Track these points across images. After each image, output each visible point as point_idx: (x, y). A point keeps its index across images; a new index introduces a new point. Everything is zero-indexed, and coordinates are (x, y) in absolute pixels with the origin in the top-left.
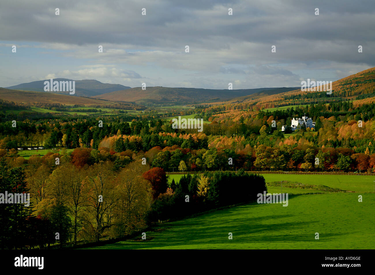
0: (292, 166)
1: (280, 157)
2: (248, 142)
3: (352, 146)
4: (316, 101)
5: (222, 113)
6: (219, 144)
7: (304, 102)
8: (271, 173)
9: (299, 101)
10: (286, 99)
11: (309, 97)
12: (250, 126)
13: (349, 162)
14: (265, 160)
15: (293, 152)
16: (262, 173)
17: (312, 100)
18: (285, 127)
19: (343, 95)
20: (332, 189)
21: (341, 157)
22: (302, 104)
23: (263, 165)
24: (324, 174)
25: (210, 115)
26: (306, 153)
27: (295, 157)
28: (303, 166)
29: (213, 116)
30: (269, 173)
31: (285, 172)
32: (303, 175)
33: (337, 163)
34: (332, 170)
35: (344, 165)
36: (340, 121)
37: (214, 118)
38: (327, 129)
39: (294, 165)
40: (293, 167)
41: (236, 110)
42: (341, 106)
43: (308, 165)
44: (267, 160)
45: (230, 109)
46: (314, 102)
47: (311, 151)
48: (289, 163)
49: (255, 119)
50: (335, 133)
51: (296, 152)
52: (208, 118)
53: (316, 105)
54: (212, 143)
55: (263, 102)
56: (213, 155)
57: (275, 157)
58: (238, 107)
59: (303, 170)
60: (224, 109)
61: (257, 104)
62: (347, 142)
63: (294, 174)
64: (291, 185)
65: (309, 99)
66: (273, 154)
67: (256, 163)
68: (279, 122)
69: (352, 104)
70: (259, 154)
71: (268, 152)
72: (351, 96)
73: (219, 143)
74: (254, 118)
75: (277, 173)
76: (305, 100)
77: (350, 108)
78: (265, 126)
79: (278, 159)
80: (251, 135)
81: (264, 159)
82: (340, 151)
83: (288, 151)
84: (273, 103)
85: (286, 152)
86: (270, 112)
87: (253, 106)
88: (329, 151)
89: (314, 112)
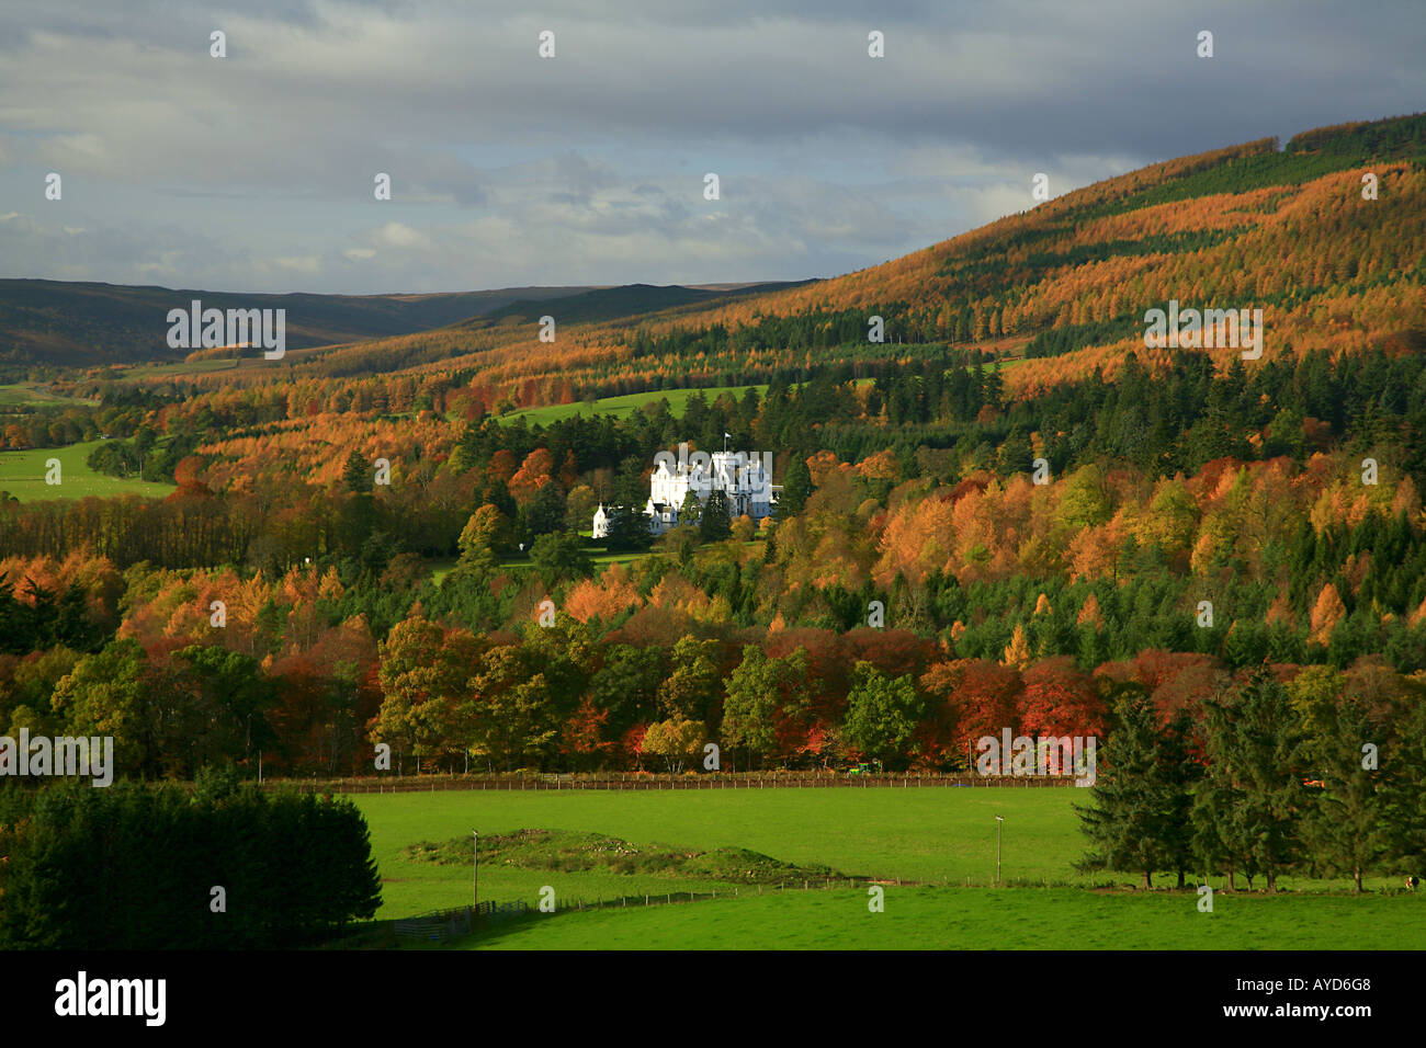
0: (593, 743)
1: (520, 689)
2: (359, 603)
3: (939, 619)
4: (809, 361)
5: (257, 434)
6: (181, 621)
7: (742, 371)
8: (466, 785)
9: (714, 364)
10: (639, 353)
11: (768, 342)
12: (403, 510)
13: (908, 711)
14: (432, 711)
15: (598, 656)
16: (347, 788)
17: (784, 360)
18: (608, 515)
19: (957, 333)
20: (788, 872)
21: (865, 681)
22: (730, 382)
23: (421, 741)
24: (768, 783)
25: (189, 443)
26: (676, 666)
27: (607, 688)
28: (653, 738)
29: (200, 450)
30: (453, 786)
31: (549, 777)
32: (654, 792)
33: (847, 716)
34: (818, 763)
35: (881, 727)
36: (916, 475)
37: (207, 460)
38: (822, 525)
39: (603, 739)
40: (599, 745)
41: (351, 415)
42: (940, 393)
43: (684, 731)
44: (445, 710)
45: (315, 409)
46: (799, 371)
47: (700, 653)
48: (573, 722)
49: (440, 466)
50: (863, 544)
51: (620, 659)
52: (173, 462)
53: (800, 390)
54: (140, 614)
55: (507, 367)
56: (114, 685)
57: (493, 688)
58: (363, 399)
59: (654, 763)
60: (275, 409)
61: (473, 384)
62: (919, 597)
63: (601, 786)
64: (561, 857)
65: (772, 352)
66: (483, 675)
67: (379, 729)
68: (583, 488)
69: (996, 380)
70: (403, 676)
71: (453, 661)
72: (1000, 335)
73: (182, 609)
74: (439, 462)
75: (504, 785)
76: (750, 360)
77: (986, 406)
78: (489, 506)
79: (514, 703)
80: (392, 563)
81: (427, 705)
82: (864, 649)
83: (573, 652)
84: (567, 374)
85: (561, 659)
86: (537, 427)
87: (451, 389)
88: (799, 650)
89: (781, 428)
